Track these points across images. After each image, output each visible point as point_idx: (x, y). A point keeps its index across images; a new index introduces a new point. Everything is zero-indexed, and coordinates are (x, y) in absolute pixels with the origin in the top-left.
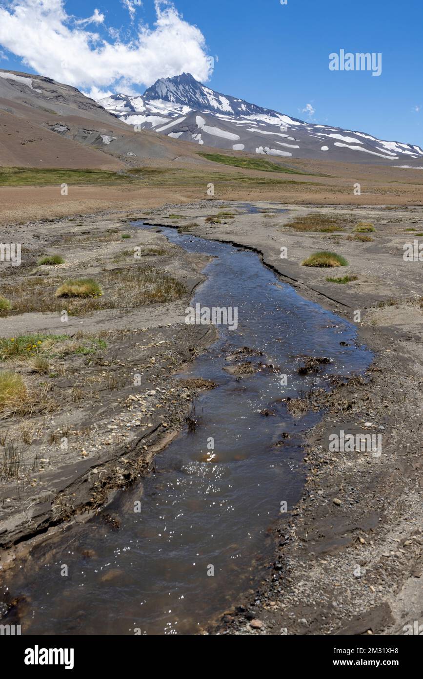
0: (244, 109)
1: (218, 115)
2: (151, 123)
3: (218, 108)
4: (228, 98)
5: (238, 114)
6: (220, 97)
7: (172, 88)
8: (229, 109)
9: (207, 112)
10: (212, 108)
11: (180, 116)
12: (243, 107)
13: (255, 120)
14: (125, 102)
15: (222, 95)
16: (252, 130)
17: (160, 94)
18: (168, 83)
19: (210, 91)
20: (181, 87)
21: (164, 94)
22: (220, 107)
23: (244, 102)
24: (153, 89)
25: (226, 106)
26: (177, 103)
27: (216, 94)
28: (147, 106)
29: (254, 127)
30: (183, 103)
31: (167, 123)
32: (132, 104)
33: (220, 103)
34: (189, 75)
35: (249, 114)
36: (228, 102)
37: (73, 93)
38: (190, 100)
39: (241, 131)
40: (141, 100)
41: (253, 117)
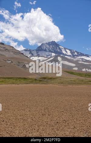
0: (76, 54)
1: (66, 56)
2: (40, 60)
3: (66, 54)
4: (69, 50)
5: (74, 56)
6: (67, 50)
7: (48, 46)
8: (70, 54)
9: (62, 55)
10: (63, 54)
11: (51, 57)
12: (76, 53)
13: (81, 58)
14: (29, 52)
15: (67, 49)
16: (80, 62)
17: (43, 48)
18: (46, 45)
19: (63, 48)
20: (51, 46)
21: (45, 49)
22: (66, 53)
23: (76, 52)
24: (40, 47)
25: (69, 53)
26: (50, 52)
27: (65, 49)
28: (38, 53)
29: (81, 61)
30: (52, 52)
31: (47, 60)
32: (32, 53)
33: (67, 52)
34: (54, 42)
35: (78, 56)
36: (70, 51)
37: (11, 49)
38: (55, 51)
39: (76, 62)
40: (36, 51)
41: (80, 57)
